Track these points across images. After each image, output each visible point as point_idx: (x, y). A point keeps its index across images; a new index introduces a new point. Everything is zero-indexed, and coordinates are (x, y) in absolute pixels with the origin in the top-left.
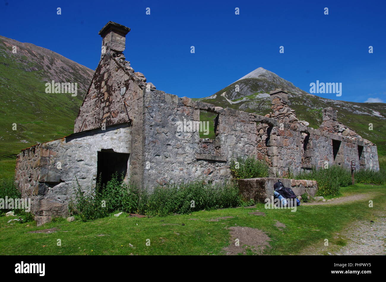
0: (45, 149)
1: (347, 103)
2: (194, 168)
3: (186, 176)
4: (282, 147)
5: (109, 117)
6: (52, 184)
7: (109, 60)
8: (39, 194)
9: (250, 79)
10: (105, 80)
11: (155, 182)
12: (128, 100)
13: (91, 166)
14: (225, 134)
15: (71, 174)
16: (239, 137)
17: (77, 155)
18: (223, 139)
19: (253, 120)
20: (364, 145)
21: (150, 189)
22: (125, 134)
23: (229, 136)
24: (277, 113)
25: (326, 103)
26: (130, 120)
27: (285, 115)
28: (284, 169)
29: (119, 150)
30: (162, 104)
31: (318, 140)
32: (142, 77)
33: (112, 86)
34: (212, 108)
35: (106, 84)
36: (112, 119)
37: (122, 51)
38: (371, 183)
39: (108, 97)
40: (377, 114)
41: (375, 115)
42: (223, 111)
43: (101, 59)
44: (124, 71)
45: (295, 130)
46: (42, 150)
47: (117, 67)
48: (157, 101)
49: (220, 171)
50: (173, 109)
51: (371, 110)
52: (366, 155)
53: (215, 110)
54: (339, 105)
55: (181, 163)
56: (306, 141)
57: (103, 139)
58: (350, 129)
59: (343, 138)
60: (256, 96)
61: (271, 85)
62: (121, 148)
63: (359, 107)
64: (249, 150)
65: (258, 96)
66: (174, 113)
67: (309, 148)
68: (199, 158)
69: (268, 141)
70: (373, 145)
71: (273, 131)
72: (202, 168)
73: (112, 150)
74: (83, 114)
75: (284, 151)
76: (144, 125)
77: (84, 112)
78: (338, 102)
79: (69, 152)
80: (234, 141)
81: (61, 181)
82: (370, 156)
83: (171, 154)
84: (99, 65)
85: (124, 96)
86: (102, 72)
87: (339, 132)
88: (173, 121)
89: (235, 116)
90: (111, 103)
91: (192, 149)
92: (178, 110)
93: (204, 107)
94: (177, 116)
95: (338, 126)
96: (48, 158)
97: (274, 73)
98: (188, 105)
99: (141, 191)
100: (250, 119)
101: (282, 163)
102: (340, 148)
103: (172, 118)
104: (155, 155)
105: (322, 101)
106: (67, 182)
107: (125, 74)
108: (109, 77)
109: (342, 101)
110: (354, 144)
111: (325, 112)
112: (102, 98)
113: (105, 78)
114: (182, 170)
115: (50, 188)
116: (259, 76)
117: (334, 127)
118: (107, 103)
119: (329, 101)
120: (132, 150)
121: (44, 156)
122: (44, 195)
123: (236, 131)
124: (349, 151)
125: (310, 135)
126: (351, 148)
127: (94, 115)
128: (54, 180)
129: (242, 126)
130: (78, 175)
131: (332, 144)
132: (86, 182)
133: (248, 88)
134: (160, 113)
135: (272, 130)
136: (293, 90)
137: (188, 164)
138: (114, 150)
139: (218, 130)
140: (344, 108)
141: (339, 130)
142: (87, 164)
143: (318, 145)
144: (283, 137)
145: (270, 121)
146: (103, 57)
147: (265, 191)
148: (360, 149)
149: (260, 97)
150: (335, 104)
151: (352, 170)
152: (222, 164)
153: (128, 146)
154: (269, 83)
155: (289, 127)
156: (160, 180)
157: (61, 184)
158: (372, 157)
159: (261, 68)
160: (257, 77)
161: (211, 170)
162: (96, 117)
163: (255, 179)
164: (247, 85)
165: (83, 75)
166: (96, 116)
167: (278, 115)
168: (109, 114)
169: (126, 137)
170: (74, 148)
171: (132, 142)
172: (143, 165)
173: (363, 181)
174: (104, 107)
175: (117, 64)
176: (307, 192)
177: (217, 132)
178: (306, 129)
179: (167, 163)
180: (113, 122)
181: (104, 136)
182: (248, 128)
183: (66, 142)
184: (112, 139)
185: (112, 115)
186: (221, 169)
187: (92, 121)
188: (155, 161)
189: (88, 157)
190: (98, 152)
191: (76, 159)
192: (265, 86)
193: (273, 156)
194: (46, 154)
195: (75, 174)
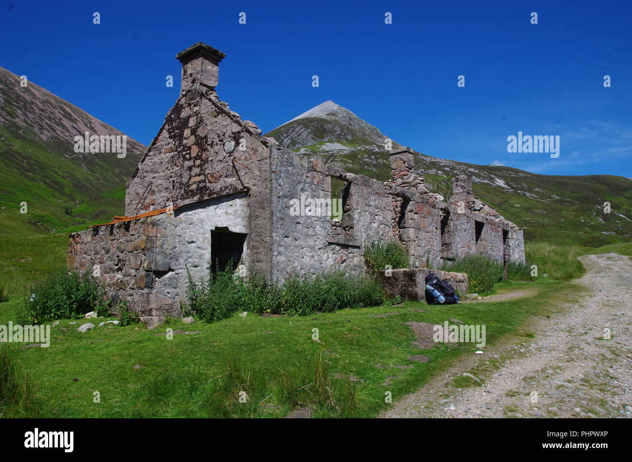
0: (151, 226)
1: (460, 164)
2: (326, 255)
3: (318, 266)
4: (420, 229)
5: (204, 181)
6: (160, 274)
7: (198, 99)
8: (147, 286)
9: (313, 118)
10: (190, 128)
11: (285, 273)
12: (240, 159)
13: (204, 249)
14: (359, 211)
15: (181, 261)
16: (374, 215)
17: (187, 235)
18: (356, 216)
19: (389, 192)
20: (509, 229)
21: (280, 281)
22: (241, 208)
23: (363, 213)
24: (400, 181)
25: (430, 163)
26: (245, 188)
27: (412, 184)
28: (422, 259)
29: (235, 229)
30: (290, 168)
31: (459, 221)
32: (255, 128)
33: (206, 137)
34: (344, 175)
35: (194, 132)
36: (208, 185)
37: (214, 87)
38: (521, 279)
39: (198, 153)
40: (500, 183)
41: (499, 184)
42: (355, 178)
43: (181, 96)
44: (231, 118)
45: (434, 207)
46: (148, 227)
47: (216, 111)
48: (285, 163)
49: (353, 259)
50: (302, 175)
51: (492, 177)
52: (511, 243)
53: (347, 177)
54: (449, 167)
55: (312, 248)
56: (444, 223)
57: (216, 213)
58: (489, 207)
59: (487, 219)
60: (321, 147)
61: (345, 131)
62: (237, 227)
63: (477, 171)
64: (385, 232)
65: (324, 147)
66: (303, 180)
67: (448, 231)
68: (331, 241)
69: (403, 221)
70: (519, 230)
71: (409, 208)
72: (334, 255)
73: (227, 228)
74: (146, 174)
75: (422, 235)
76: (271, 196)
77: (146, 172)
78: (446, 162)
79: (178, 230)
80: (369, 221)
81: (171, 270)
82: (515, 245)
83: (301, 236)
84: (178, 104)
85: (232, 154)
86: (183, 115)
87: (475, 210)
88: (302, 191)
89: (368, 186)
90: (206, 161)
91: (323, 230)
92: (307, 177)
93: (335, 173)
94: (307, 185)
95: (474, 202)
96: (154, 238)
97: (351, 112)
98: (318, 170)
99: (270, 284)
100: (385, 191)
101: (420, 251)
102: (482, 232)
103: (301, 187)
104: (284, 236)
105: (424, 160)
106: (177, 272)
107: (233, 123)
108: (199, 123)
109: (453, 162)
110: (499, 227)
111: (457, 181)
112: (187, 154)
113: (190, 125)
114: (313, 257)
115: (157, 279)
116: (326, 115)
117: (468, 203)
118: (198, 162)
119: (434, 160)
120: (251, 229)
121: (150, 234)
122: (151, 288)
123: (370, 206)
124: (493, 237)
125: (451, 215)
126: (495, 233)
127: (171, 177)
128: (163, 267)
129: (377, 200)
130: (189, 262)
131: (474, 227)
132: (198, 271)
133: (309, 133)
134: (288, 180)
135: (408, 206)
136: (380, 140)
137: (319, 249)
138: (230, 229)
139: (348, 205)
140: (455, 172)
141: (475, 208)
142: (199, 248)
143: (459, 227)
144: (421, 216)
145: (406, 194)
146: (184, 93)
147: (415, 285)
148: (505, 233)
149: (327, 149)
150: (442, 165)
151: (505, 262)
152: (356, 250)
153: (245, 223)
154: (342, 128)
155: (428, 202)
156: (290, 270)
157: (170, 273)
158: (518, 245)
159: (330, 102)
160: (324, 117)
161: (344, 258)
162: (174, 181)
163: (402, 270)
164: (307, 128)
165: (22, 94)
166: (175, 179)
167: (401, 185)
168: (202, 177)
169: (243, 211)
170: (184, 225)
171: (251, 218)
172: (271, 249)
173: (511, 277)
174: (192, 166)
175: (216, 106)
176: (458, 288)
177: (348, 207)
178: (447, 206)
179: (297, 247)
180: (212, 189)
181: (218, 209)
182: (383, 203)
183: (175, 217)
184: (227, 213)
185: (208, 179)
186: (355, 256)
187: (165, 185)
188: (283, 244)
189: (200, 237)
190: (212, 231)
191: (187, 240)
192: (336, 131)
193: (409, 241)
194: (152, 232)
195: (186, 260)
